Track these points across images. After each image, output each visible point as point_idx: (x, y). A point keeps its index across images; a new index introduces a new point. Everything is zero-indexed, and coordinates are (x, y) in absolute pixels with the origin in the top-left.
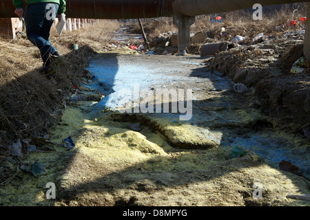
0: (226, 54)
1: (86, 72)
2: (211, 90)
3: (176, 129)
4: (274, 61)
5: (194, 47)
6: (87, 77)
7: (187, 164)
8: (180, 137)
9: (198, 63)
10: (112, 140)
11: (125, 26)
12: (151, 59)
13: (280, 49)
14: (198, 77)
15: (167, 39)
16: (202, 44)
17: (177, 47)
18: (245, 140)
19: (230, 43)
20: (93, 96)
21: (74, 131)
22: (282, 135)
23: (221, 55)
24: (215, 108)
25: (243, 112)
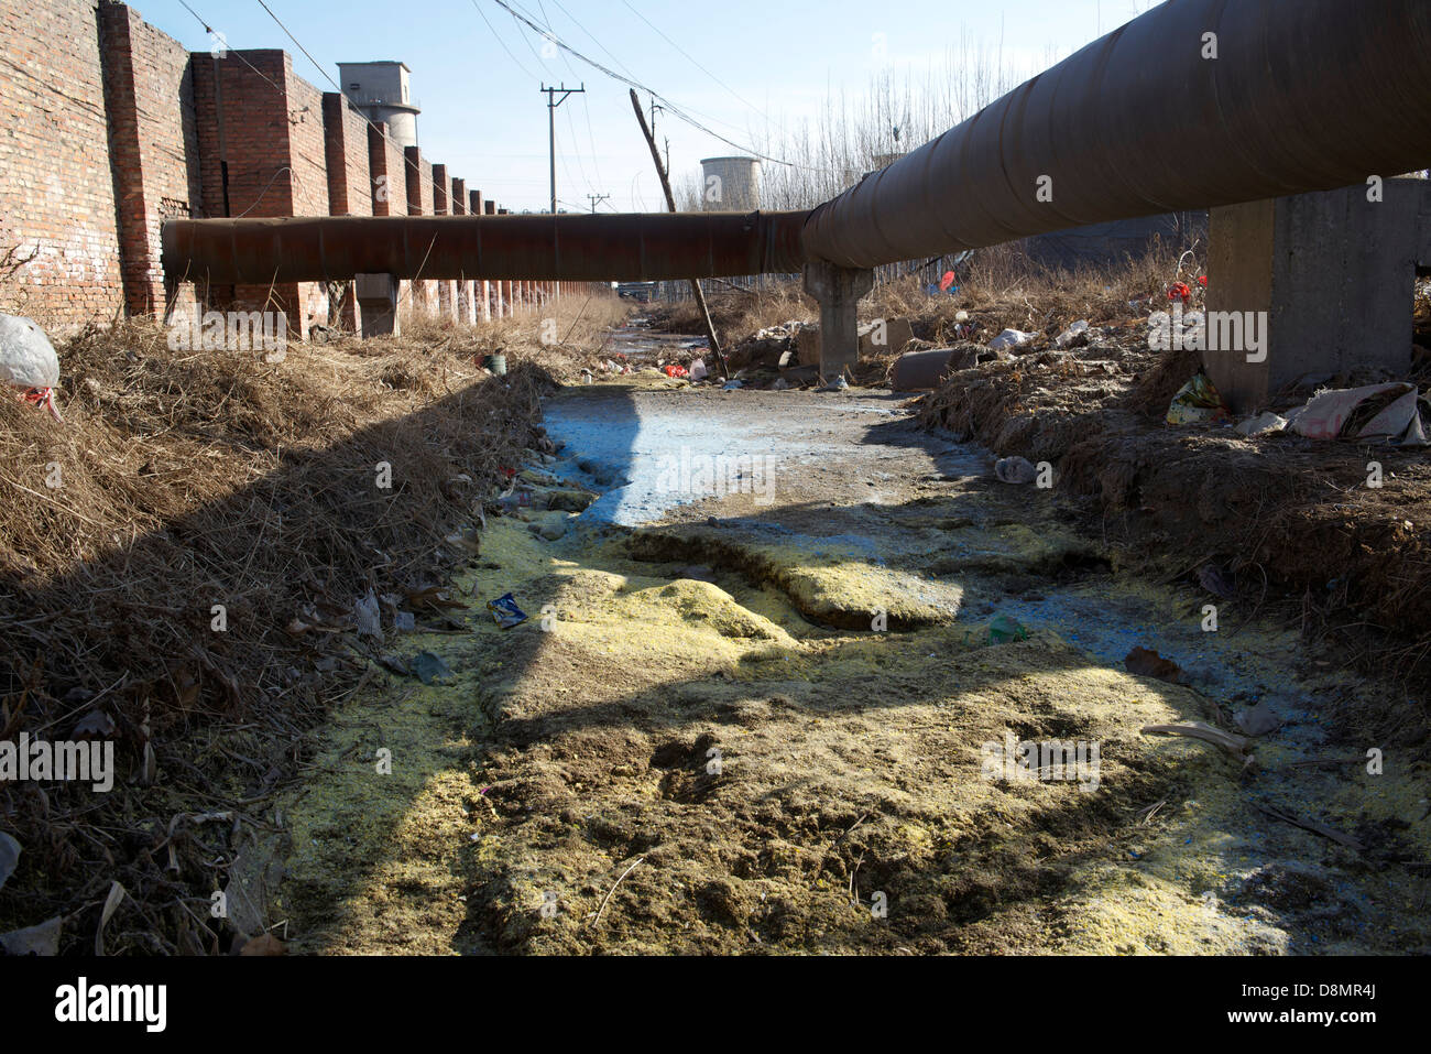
0: (970, 378)
1: (540, 433)
2: (925, 479)
3: (824, 574)
4: (1118, 393)
5: (872, 367)
6: (539, 449)
7: (857, 666)
8: (833, 596)
9: (884, 410)
10: (633, 602)
11: (643, 313)
12: (735, 401)
13: (1137, 360)
14: (888, 443)
15: (785, 345)
16: (895, 358)
17: (817, 368)
18: (1028, 607)
19: (986, 349)
20: (565, 497)
21: (518, 582)
22: (1140, 591)
23: (957, 379)
24: (940, 521)
25: (1023, 531)
